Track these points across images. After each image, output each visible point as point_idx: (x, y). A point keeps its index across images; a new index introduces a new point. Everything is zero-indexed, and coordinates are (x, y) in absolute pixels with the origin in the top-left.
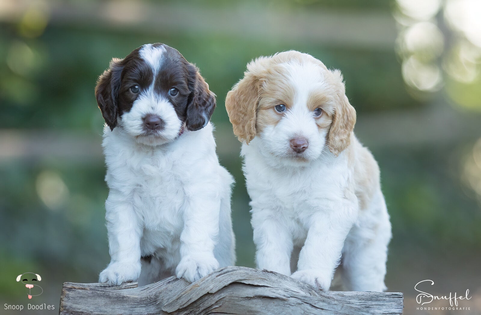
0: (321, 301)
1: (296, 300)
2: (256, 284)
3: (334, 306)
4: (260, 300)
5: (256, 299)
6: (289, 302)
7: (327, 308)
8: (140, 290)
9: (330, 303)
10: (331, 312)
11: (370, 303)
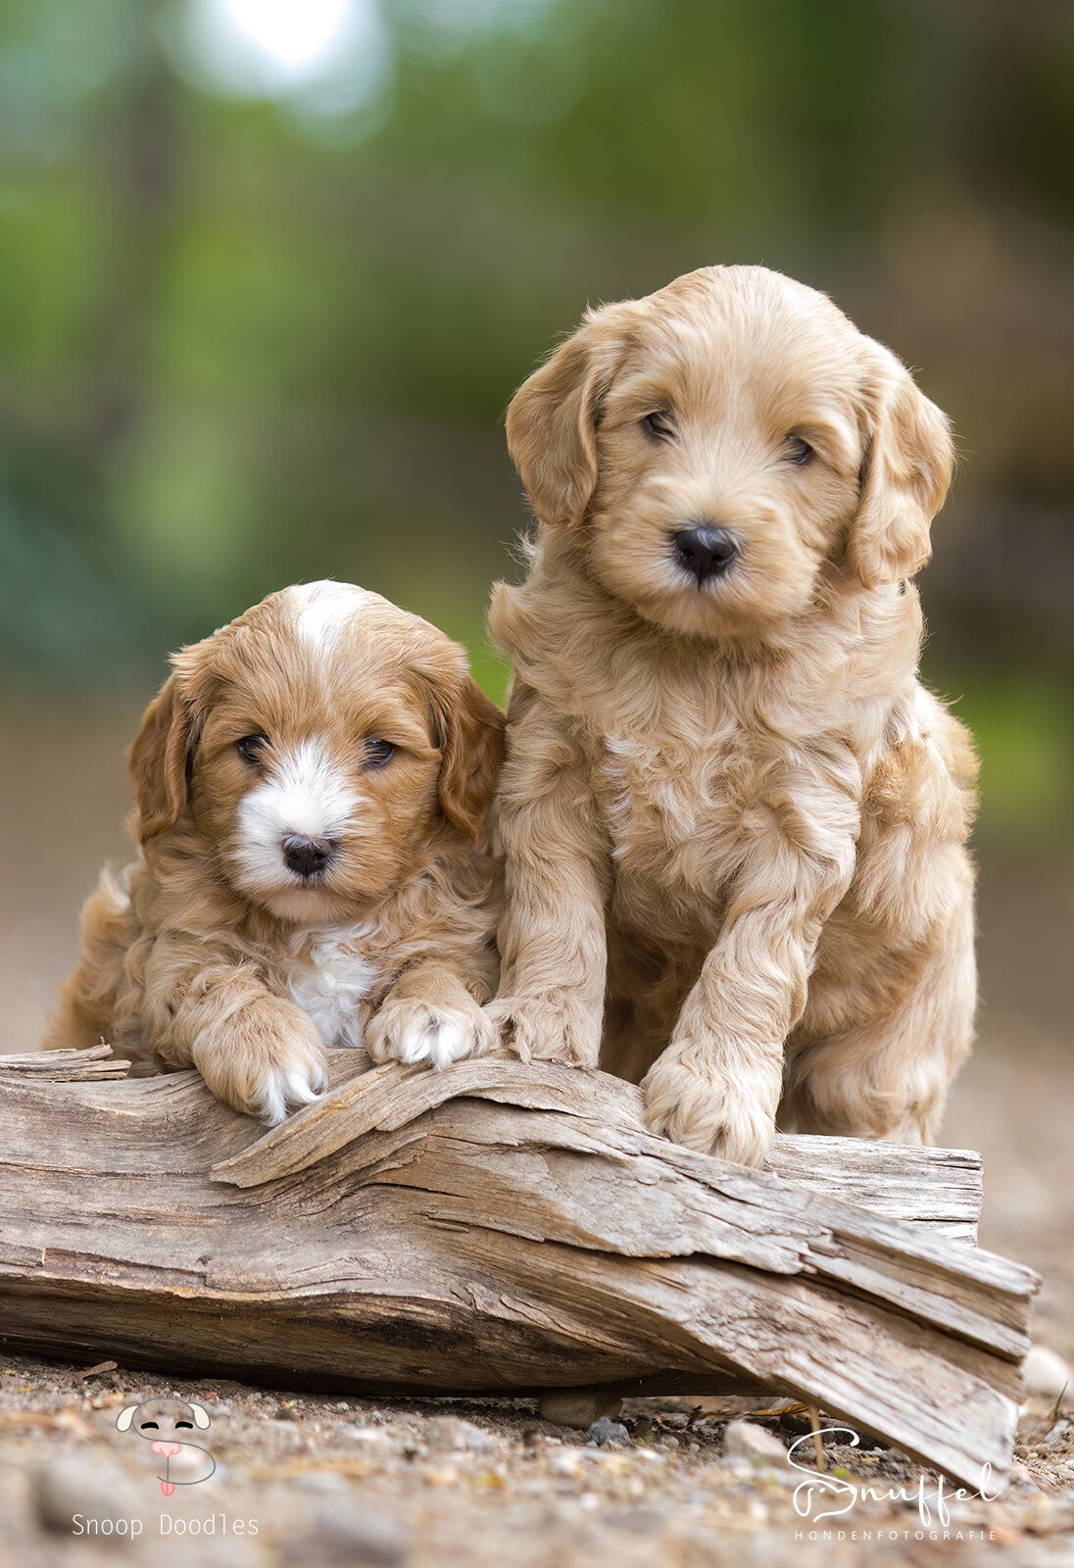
0: (741, 1175)
1: (658, 1168)
2: (526, 1103)
3: (782, 1195)
4: (539, 1158)
5: (526, 1151)
6: (635, 1171)
7: (759, 1201)
8: (140, 1089)
9: (770, 1185)
10: (772, 1213)
11: (878, 1183)
